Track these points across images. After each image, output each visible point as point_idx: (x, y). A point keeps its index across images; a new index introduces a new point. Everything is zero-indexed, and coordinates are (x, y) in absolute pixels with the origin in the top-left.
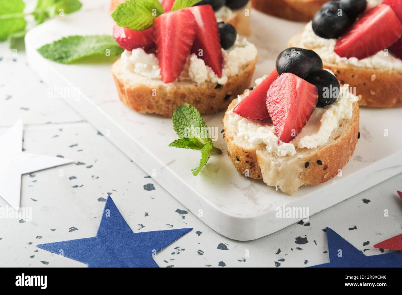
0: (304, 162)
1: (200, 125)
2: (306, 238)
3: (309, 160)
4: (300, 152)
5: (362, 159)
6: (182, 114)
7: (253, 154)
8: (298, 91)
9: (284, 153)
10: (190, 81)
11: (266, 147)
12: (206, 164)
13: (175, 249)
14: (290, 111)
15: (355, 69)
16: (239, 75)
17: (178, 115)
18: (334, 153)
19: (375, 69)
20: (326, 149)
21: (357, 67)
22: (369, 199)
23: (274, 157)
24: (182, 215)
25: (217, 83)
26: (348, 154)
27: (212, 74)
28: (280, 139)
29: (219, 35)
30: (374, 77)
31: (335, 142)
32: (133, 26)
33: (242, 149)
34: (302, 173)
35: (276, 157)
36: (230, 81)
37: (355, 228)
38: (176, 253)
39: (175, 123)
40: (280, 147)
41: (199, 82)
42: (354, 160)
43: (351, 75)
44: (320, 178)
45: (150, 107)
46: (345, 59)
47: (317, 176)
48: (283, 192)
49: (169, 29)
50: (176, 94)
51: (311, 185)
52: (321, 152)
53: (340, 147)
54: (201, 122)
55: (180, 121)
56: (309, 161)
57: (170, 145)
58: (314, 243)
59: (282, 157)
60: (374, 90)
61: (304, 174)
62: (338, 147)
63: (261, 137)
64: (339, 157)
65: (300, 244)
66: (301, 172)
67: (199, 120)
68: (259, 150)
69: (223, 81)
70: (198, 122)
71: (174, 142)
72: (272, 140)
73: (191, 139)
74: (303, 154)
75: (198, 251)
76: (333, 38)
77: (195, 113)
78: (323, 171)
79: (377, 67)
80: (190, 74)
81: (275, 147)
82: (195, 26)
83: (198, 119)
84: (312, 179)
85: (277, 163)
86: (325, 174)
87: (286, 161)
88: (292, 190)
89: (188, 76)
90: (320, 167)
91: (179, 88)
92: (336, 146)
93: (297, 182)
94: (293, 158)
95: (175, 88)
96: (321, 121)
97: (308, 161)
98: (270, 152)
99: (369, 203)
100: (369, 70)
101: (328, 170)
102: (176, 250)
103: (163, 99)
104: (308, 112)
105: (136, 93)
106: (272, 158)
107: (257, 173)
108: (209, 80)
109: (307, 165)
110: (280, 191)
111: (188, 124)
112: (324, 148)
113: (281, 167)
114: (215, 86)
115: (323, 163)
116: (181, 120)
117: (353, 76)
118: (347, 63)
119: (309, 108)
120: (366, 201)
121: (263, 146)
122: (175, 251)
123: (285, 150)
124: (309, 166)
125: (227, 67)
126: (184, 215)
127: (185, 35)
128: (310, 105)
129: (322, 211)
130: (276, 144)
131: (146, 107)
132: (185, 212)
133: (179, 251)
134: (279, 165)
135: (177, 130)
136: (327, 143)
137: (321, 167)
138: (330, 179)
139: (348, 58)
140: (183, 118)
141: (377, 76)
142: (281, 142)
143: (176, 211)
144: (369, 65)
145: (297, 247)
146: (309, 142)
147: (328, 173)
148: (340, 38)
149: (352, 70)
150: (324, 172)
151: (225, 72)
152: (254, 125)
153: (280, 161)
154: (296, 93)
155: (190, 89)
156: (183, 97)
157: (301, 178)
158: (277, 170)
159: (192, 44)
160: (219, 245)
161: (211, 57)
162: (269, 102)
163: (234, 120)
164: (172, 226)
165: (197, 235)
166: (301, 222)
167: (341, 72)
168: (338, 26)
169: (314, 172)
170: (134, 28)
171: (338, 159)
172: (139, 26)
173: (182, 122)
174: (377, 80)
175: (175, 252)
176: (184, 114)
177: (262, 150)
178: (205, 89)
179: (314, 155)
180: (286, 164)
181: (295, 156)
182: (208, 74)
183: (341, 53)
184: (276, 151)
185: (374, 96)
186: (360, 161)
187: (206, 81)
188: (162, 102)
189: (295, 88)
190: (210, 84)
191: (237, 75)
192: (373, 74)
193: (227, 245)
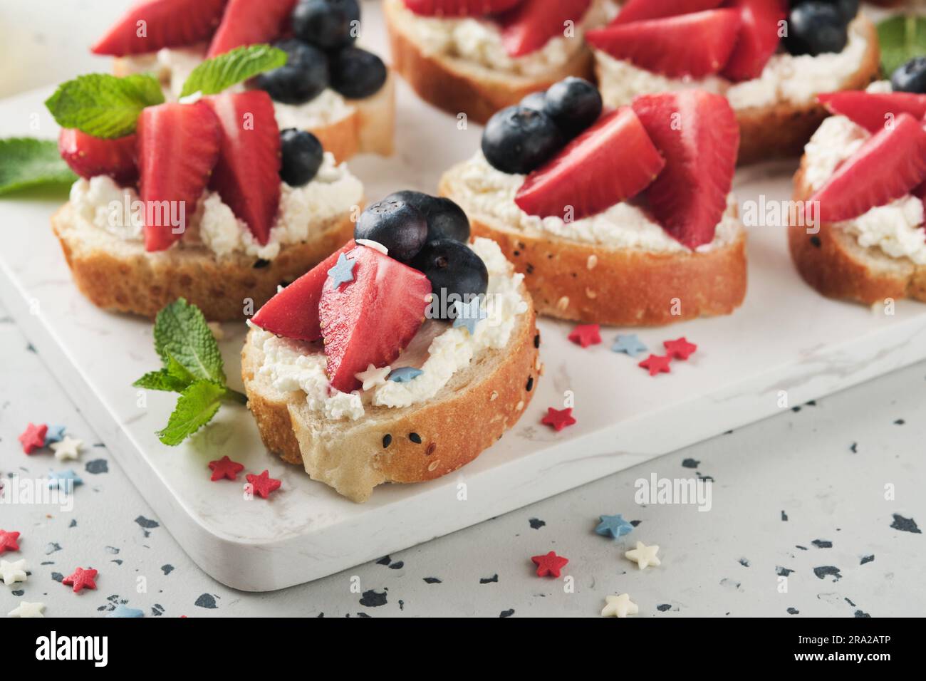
0: (380, 435)
1: (204, 344)
2: (385, 594)
3: (391, 431)
4: (375, 413)
5: (534, 435)
6: (174, 320)
7: (284, 411)
8: (380, 286)
9: (336, 414)
10: (204, 250)
11: (308, 398)
12: (209, 423)
13: (109, 599)
14: (358, 327)
15: (555, 241)
16: (310, 242)
17: (165, 322)
18: (449, 420)
19: (599, 243)
20: (430, 411)
21: (560, 236)
22: (545, 520)
23: (320, 421)
24: (146, 529)
25: (256, 257)
26: (492, 421)
27: (248, 238)
28: (333, 384)
29: (280, 154)
30: (592, 261)
31: (452, 397)
32: (92, 129)
33: (263, 400)
34: (378, 458)
35: (324, 420)
36: (287, 252)
37: (495, 579)
38: (109, 607)
39: (157, 337)
40: (330, 400)
41: (220, 253)
42: (518, 435)
43: (547, 253)
44: (421, 471)
45: (121, 299)
46: (536, 218)
47: (414, 465)
48: (342, 494)
49: (158, 139)
50: (170, 274)
51: (401, 483)
52: (417, 417)
53: (464, 408)
54: (207, 337)
55: (169, 334)
56: (391, 434)
57: (136, 384)
58: (399, 605)
59: (335, 422)
60: (595, 288)
61: (383, 460)
62: (458, 407)
63: (295, 377)
64: (463, 428)
65: (368, 605)
66: (376, 455)
67: (203, 332)
68: (293, 403)
69: (269, 252)
70: (202, 336)
71: (144, 379)
72: (316, 385)
73: (171, 373)
74: (379, 418)
75: (154, 607)
76: (521, 172)
77: (197, 317)
78: (425, 455)
79: (602, 239)
80: (203, 234)
81: (320, 399)
82: (219, 135)
83: (201, 331)
84: (403, 472)
85: (324, 433)
86: (431, 461)
87: (343, 430)
88: (359, 491)
89: (198, 238)
90: (418, 448)
91: (176, 264)
92: (454, 404)
93: (369, 477)
94: (355, 425)
95: (169, 262)
96: (430, 350)
97: (388, 433)
98: (313, 409)
99: (542, 528)
100: (585, 245)
101: (436, 454)
102: (111, 602)
103: (146, 283)
104: (405, 328)
105: (93, 269)
106: (314, 423)
107: (294, 451)
108: (241, 248)
109: (386, 440)
110: (332, 491)
111: (183, 340)
112: (425, 407)
113: (332, 442)
114: (254, 262)
115: (423, 439)
116: (172, 331)
117: (550, 257)
118: (539, 227)
119: (406, 321)
120: (536, 524)
121: (301, 396)
122: (106, 603)
123: (339, 406)
124: (391, 444)
125: (285, 225)
126: (149, 530)
127: (194, 152)
128: (411, 316)
129: (435, 539)
130: (323, 394)
131: (113, 298)
132: (153, 524)
133: (115, 605)
134: (328, 438)
135: (160, 352)
136: (435, 398)
137: (420, 448)
138: (446, 473)
139: (542, 217)
140: (176, 327)
141: (599, 258)
142: (333, 390)
143: (137, 521)
144: (586, 235)
145: (360, 612)
146: (391, 393)
147: (439, 461)
148: (533, 173)
149: (550, 242)
150: (428, 458)
151: (278, 234)
152: (289, 351)
153: (330, 429)
154: (376, 288)
155: (199, 266)
156: (186, 281)
157: (376, 467)
158: (325, 448)
159: (209, 173)
160: (201, 597)
161: (248, 202)
162: (323, 306)
163: (260, 338)
164: (118, 550)
165: (163, 572)
166: (385, 560)
167: (528, 245)
168: (534, 147)
169: (403, 457)
170: (96, 132)
171: (463, 433)
172: (110, 129)
173: (172, 335)
174: (599, 268)
175: (106, 607)
176: (177, 321)
177: (300, 404)
178: (231, 269)
179: (400, 422)
180: (340, 437)
181: (361, 420)
182: (240, 238)
183: (530, 205)
184: (323, 409)
185: (595, 300)
186: (530, 437)
187: (236, 251)
188: (143, 291)
189: (374, 278)
190: (243, 260)
191: (303, 242)
192: (592, 253)
193: (216, 599)
